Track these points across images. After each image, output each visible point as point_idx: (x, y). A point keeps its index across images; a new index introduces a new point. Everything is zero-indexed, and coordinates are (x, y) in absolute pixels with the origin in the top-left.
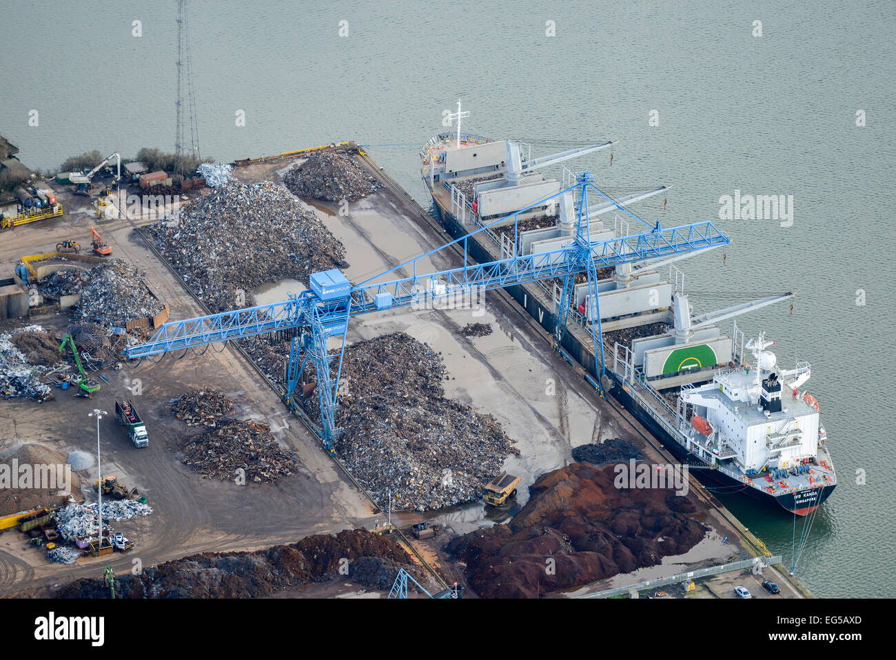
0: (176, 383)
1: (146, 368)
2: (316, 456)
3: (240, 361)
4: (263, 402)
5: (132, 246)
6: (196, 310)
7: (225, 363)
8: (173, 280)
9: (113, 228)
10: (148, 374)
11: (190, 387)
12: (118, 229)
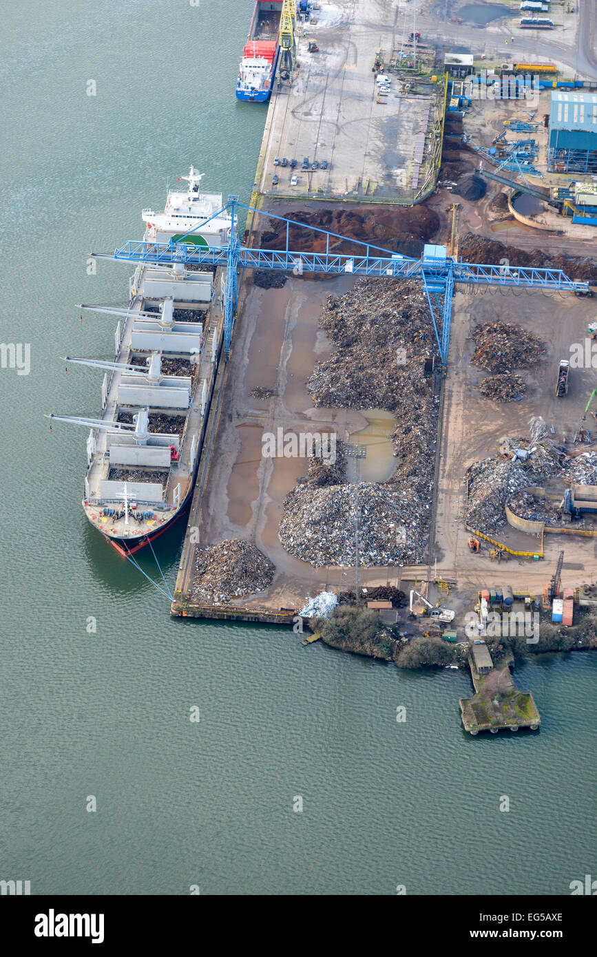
0: (506, 413)
1: (518, 431)
2: (457, 333)
3: (448, 418)
4: (459, 382)
5: (445, 550)
6: (444, 472)
7: (460, 420)
8: (439, 505)
9: (449, 573)
10: (520, 426)
11: (499, 407)
12: (444, 570)
